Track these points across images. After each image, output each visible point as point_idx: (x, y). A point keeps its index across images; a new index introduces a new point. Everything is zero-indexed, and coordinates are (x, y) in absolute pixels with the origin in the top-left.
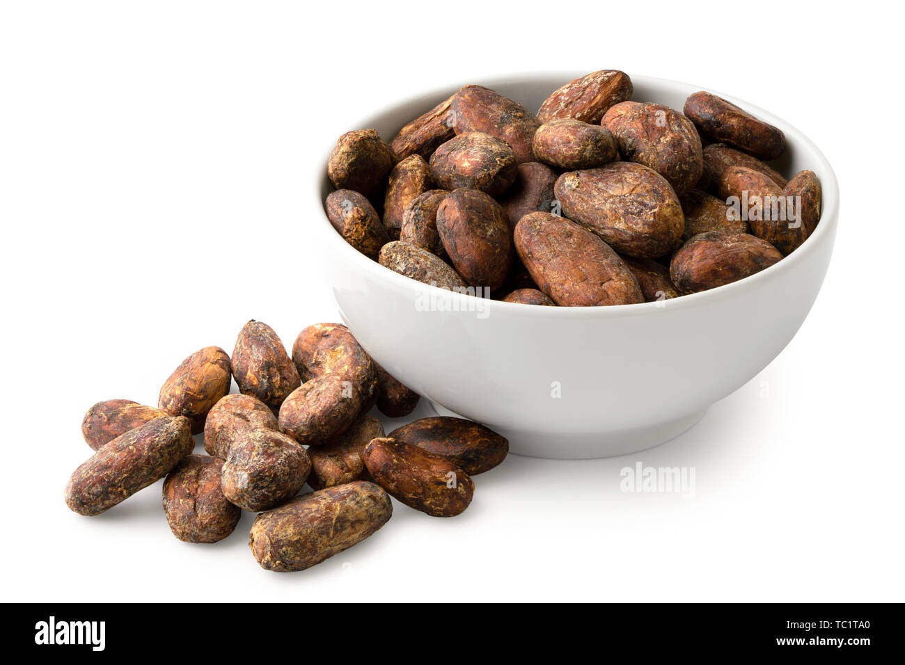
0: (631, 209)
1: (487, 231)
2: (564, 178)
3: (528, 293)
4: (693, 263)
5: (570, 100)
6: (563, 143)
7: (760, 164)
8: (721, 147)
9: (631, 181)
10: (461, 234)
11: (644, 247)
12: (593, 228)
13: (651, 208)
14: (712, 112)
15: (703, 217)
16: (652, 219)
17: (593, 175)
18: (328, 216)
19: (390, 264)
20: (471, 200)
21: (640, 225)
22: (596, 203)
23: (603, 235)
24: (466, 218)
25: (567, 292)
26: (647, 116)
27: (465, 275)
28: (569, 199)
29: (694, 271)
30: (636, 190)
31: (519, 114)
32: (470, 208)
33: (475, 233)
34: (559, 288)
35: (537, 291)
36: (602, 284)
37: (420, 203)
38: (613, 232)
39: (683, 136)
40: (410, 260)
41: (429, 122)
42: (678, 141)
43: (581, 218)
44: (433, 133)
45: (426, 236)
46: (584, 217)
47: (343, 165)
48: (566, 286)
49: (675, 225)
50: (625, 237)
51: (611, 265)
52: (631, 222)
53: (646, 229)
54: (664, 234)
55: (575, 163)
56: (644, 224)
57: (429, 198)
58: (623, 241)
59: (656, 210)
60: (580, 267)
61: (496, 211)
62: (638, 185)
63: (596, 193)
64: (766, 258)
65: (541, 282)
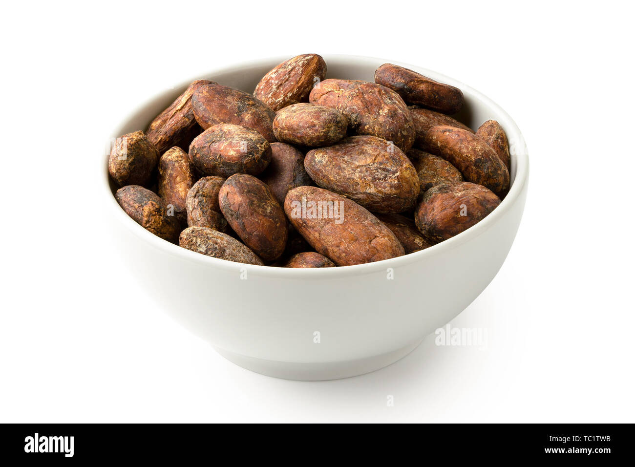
0: (377, 175)
1: (266, 209)
2: (313, 156)
3: (310, 256)
4: (436, 214)
5: (280, 83)
6: (308, 127)
7: (448, 119)
8: (415, 108)
9: (371, 152)
10: (247, 215)
11: (393, 205)
12: (347, 194)
13: (394, 173)
14: (404, 81)
15: (423, 171)
16: (396, 182)
17: (338, 150)
18: (125, 210)
19: (191, 246)
20: (247, 184)
21: (388, 188)
22: (347, 173)
23: (357, 199)
24: (248, 201)
25: (344, 252)
26: (363, 93)
27: (255, 248)
28: (322, 172)
29: (439, 220)
30: (377, 159)
31: (251, 102)
32: (249, 192)
33: (258, 213)
34: (336, 249)
35: (317, 254)
36: (370, 241)
37: (200, 191)
38: (365, 196)
39: (397, 107)
40: (209, 242)
41: (173, 116)
42: (394, 112)
43: (335, 187)
44: (180, 125)
45: (212, 218)
46: (338, 186)
47: (124, 165)
48: (342, 247)
49: (415, 184)
50: (377, 199)
51: (373, 225)
52: (380, 187)
53: (394, 191)
54: (408, 192)
55: (322, 142)
56: (391, 187)
57: (206, 186)
58: (375, 203)
59: (398, 174)
60: (349, 230)
61: (267, 191)
62: (379, 155)
63: (344, 166)
64: (488, 201)
65: (318, 246)
